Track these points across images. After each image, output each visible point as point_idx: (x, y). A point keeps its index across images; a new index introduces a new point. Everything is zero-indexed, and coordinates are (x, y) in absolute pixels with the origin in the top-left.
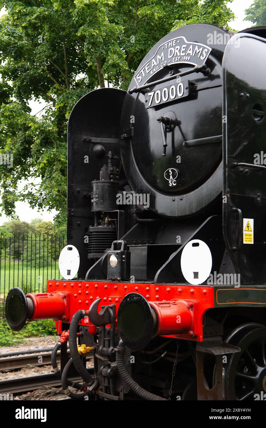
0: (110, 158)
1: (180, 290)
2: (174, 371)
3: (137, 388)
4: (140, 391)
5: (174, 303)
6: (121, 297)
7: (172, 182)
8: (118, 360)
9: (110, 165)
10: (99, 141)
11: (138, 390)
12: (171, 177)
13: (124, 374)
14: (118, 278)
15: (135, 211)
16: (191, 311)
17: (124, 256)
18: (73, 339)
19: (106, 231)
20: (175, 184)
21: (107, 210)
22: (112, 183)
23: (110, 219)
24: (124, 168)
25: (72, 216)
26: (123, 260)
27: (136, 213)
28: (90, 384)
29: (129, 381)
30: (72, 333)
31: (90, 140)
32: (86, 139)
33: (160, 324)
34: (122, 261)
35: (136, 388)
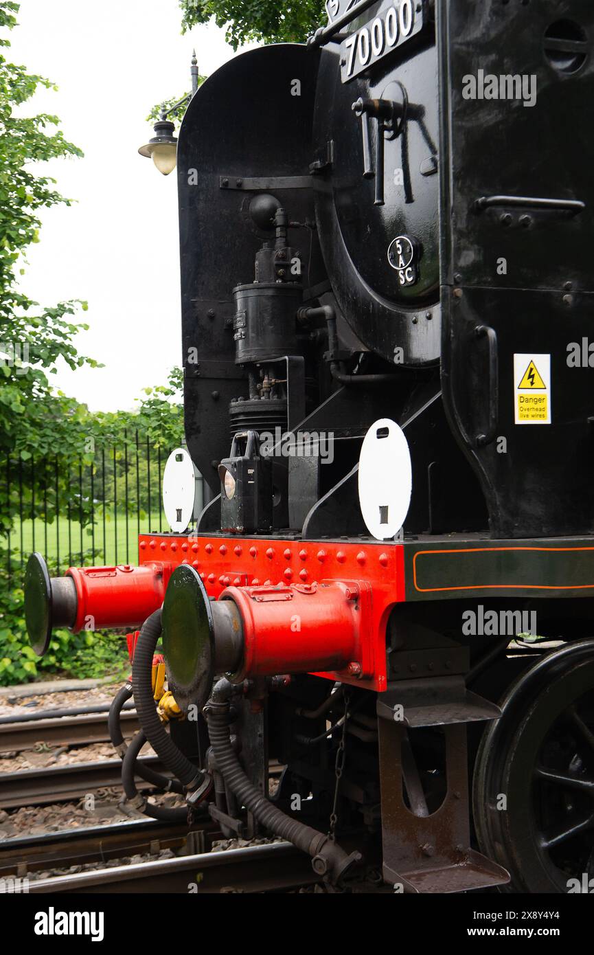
0: (279, 226)
1: (340, 554)
2: (340, 765)
3: (257, 806)
4: (264, 813)
5: (306, 589)
6: (247, 573)
7: (404, 274)
8: (214, 733)
9: (279, 243)
10: (263, 186)
11: (259, 810)
12: (401, 261)
13: (228, 768)
14: (238, 528)
15: (332, 357)
16: (355, 611)
17: (253, 471)
18: (139, 677)
19: (264, 410)
20: (411, 278)
21: (265, 357)
22: (277, 288)
23: (273, 380)
24: (323, 250)
25: (198, 377)
26: (249, 482)
27: (336, 362)
28: (190, 786)
29: (239, 786)
30: (139, 664)
31: (240, 185)
32: (227, 182)
33: (249, 647)
34: (245, 483)
35: (256, 803)
